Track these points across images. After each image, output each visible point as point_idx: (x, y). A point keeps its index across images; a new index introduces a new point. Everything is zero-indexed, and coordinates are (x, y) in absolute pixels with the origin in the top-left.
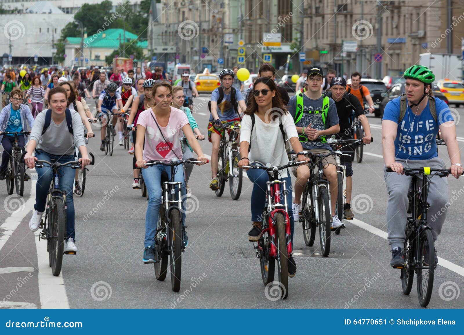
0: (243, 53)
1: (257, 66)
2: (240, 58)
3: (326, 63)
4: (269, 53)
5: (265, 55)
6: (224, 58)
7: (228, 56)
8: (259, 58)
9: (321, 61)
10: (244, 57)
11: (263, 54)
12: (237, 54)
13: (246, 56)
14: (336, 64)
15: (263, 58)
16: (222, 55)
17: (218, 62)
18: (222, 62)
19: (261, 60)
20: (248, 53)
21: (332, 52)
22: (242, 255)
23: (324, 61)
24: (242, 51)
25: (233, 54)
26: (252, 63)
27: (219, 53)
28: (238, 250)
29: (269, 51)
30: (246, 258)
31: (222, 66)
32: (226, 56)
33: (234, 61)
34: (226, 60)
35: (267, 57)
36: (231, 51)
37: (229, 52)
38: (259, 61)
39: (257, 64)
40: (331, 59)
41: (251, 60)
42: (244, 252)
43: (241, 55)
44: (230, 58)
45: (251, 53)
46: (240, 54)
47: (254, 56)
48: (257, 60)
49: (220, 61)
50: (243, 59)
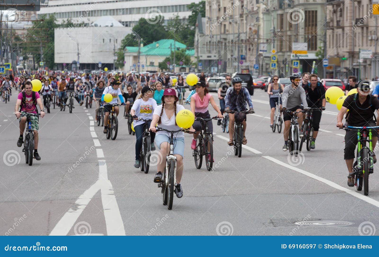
0: (275, 59)
1: (287, 71)
2: (272, 64)
3: (346, 68)
4: (297, 60)
5: (293, 61)
6: (259, 64)
7: (262, 63)
8: (288, 64)
9: (341, 66)
10: (276, 63)
11: (292, 61)
12: (270, 60)
13: (278, 62)
14: (354, 69)
15: (292, 63)
16: (257, 61)
17: (254, 67)
18: (257, 68)
19: (290, 66)
20: (279, 60)
21: (351, 59)
22: (272, 224)
23: (344, 66)
24: (274, 58)
25: (267, 61)
26: (282, 68)
27: (255, 60)
28: (269, 221)
29: (297, 58)
30: (275, 227)
31: (258, 71)
32: (261, 63)
33: (268, 66)
34: (261, 65)
35: (296, 63)
36: (265, 58)
37: (263, 58)
38: (288, 67)
39: (287, 69)
40: (349, 64)
41: (282, 65)
42: (273, 222)
43: (273, 62)
44: (264, 64)
45: (281, 59)
46: (272, 60)
47: (284, 62)
48: (287, 66)
49: (256, 67)
50: (275, 64)
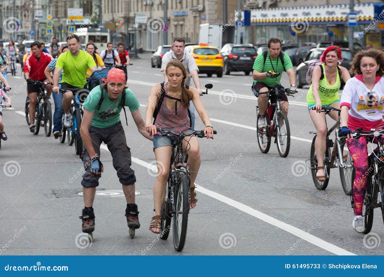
0: (51, 25)
1: (63, 36)
2: (48, 30)
3: (122, 33)
4: (73, 25)
5: (69, 27)
6: (35, 30)
7: (38, 28)
8: (64, 30)
9: (117, 31)
10: (52, 29)
11: (67, 27)
12: (46, 26)
13: (53, 28)
14: (130, 34)
15: (68, 29)
16: (33, 27)
17: (30, 33)
18: (33, 34)
19: (66, 31)
20: (55, 26)
21: (126, 24)
22: (54, 195)
23: (119, 31)
24: (50, 24)
25: (42, 26)
26: (58, 34)
27: (30, 26)
28: (51, 192)
29: (73, 24)
30: (58, 198)
31: (34, 37)
32: (36, 28)
33: (44, 32)
34: (36, 31)
35: (71, 29)
36: (40, 24)
37: (39, 24)
38: (64, 32)
39: (63, 34)
40: (125, 30)
41: (58, 31)
42: (55, 193)
43: (49, 28)
44: (40, 30)
45: (57, 25)
46: (48, 26)
47: (60, 28)
48: (63, 31)
49: (32, 33)
50: (51, 30)
